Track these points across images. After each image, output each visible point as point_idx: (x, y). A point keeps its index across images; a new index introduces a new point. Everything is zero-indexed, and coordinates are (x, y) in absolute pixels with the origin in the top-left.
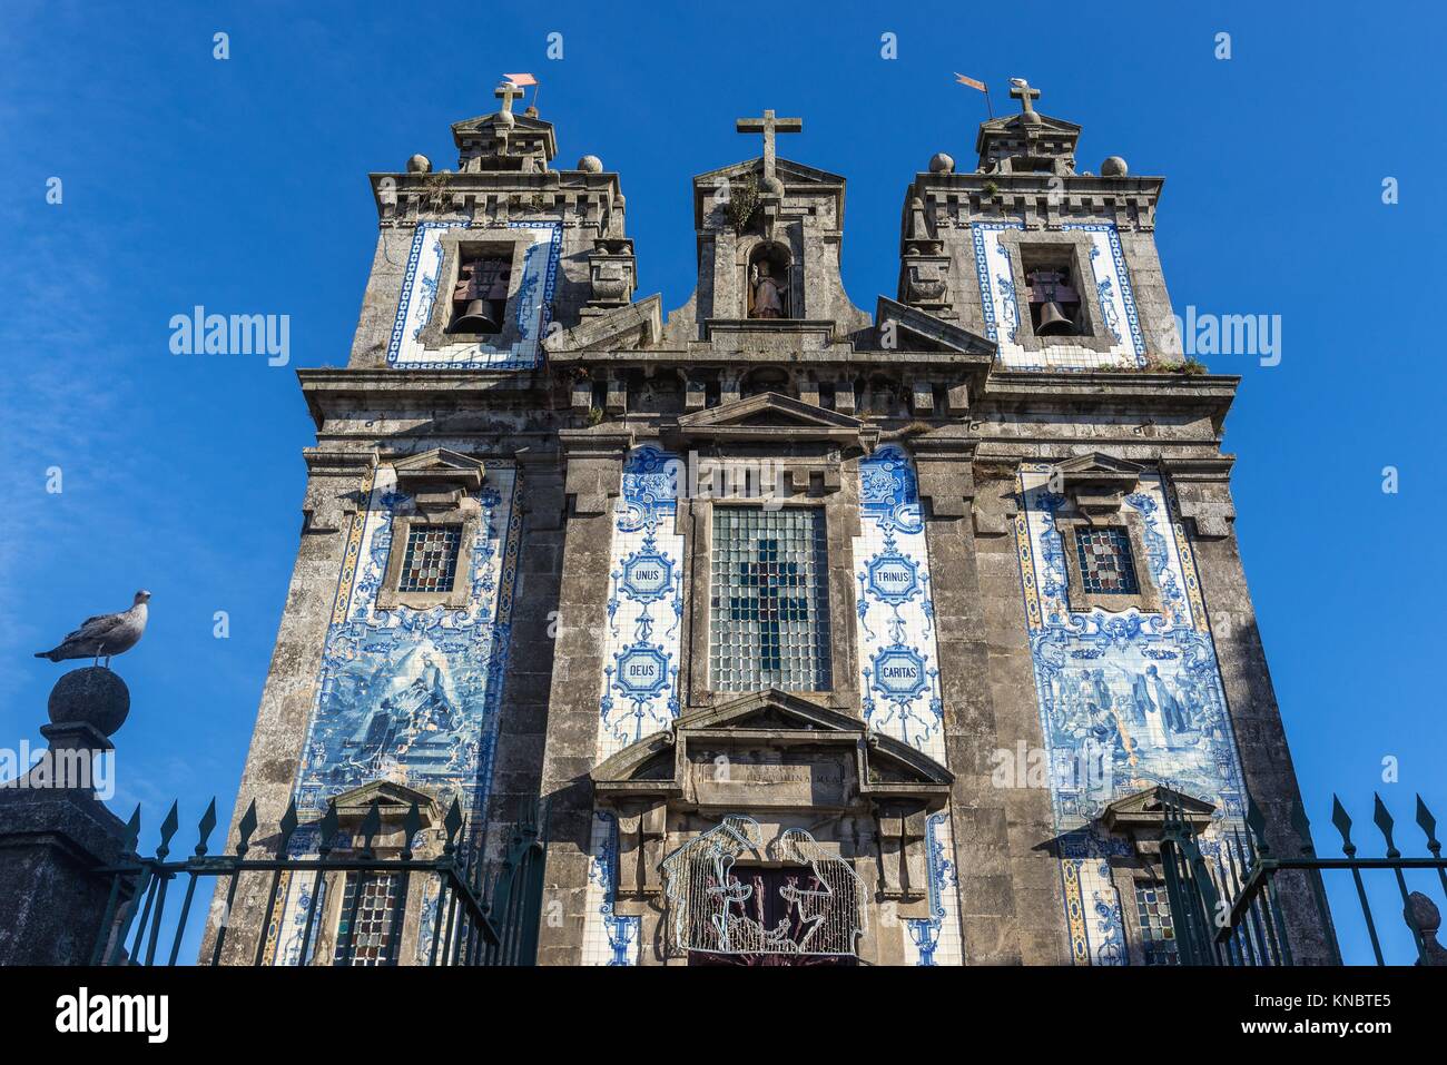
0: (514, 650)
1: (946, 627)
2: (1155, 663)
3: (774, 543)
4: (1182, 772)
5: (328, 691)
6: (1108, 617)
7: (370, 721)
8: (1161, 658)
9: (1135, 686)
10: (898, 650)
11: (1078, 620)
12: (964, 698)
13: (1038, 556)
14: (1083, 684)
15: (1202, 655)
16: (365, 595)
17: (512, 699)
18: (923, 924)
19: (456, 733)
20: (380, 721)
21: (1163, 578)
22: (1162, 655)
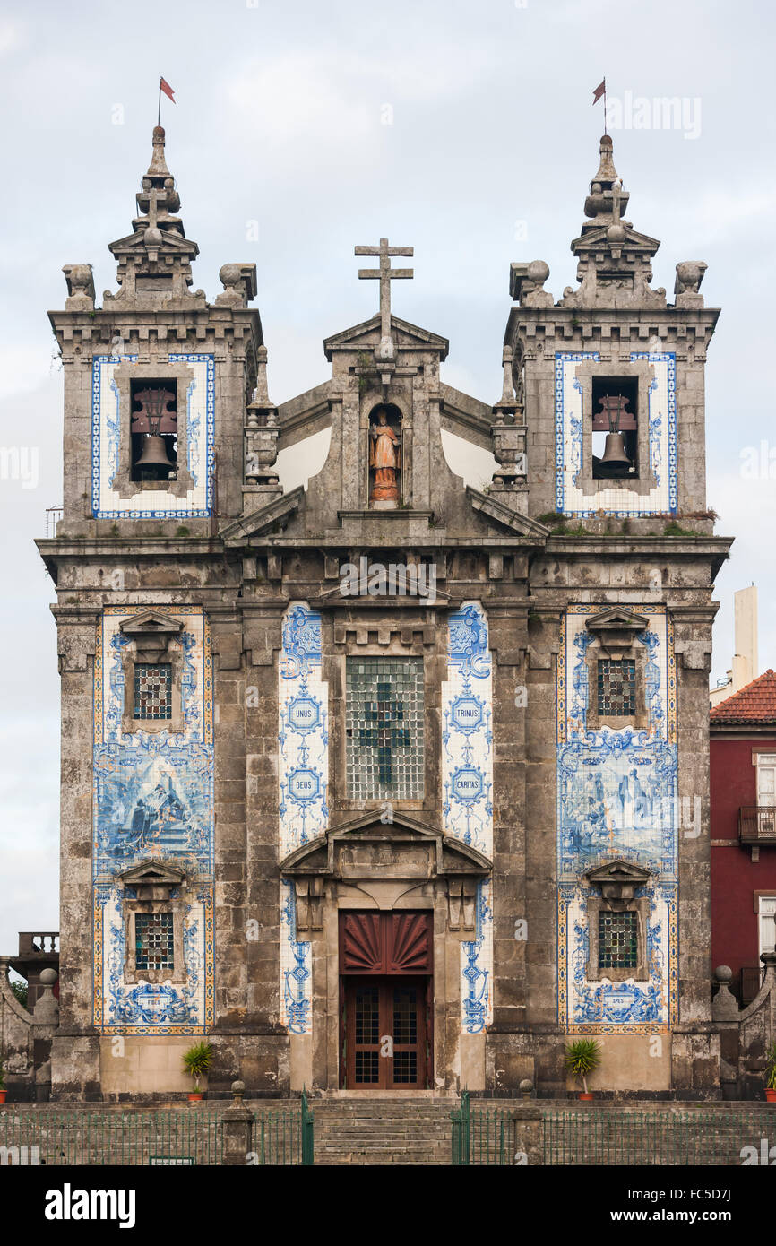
0: (219, 764)
1: (499, 752)
2: (637, 767)
3: (388, 686)
4: (640, 844)
5: (102, 794)
6: (612, 733)
7: (132, 815)
8: (641, 764)
9: (621, 784)
10: (468, 769)
11: (591, 736)
12: (507, 802)
13: (570, 686)
14: (588, 783)
15: (669, 761)
16: (112, 722)
17: (221, 800)
18: (472, 944)
19: (188, 823)
20: (139, 815)
21: (653, 703)
22: (642, 761)
